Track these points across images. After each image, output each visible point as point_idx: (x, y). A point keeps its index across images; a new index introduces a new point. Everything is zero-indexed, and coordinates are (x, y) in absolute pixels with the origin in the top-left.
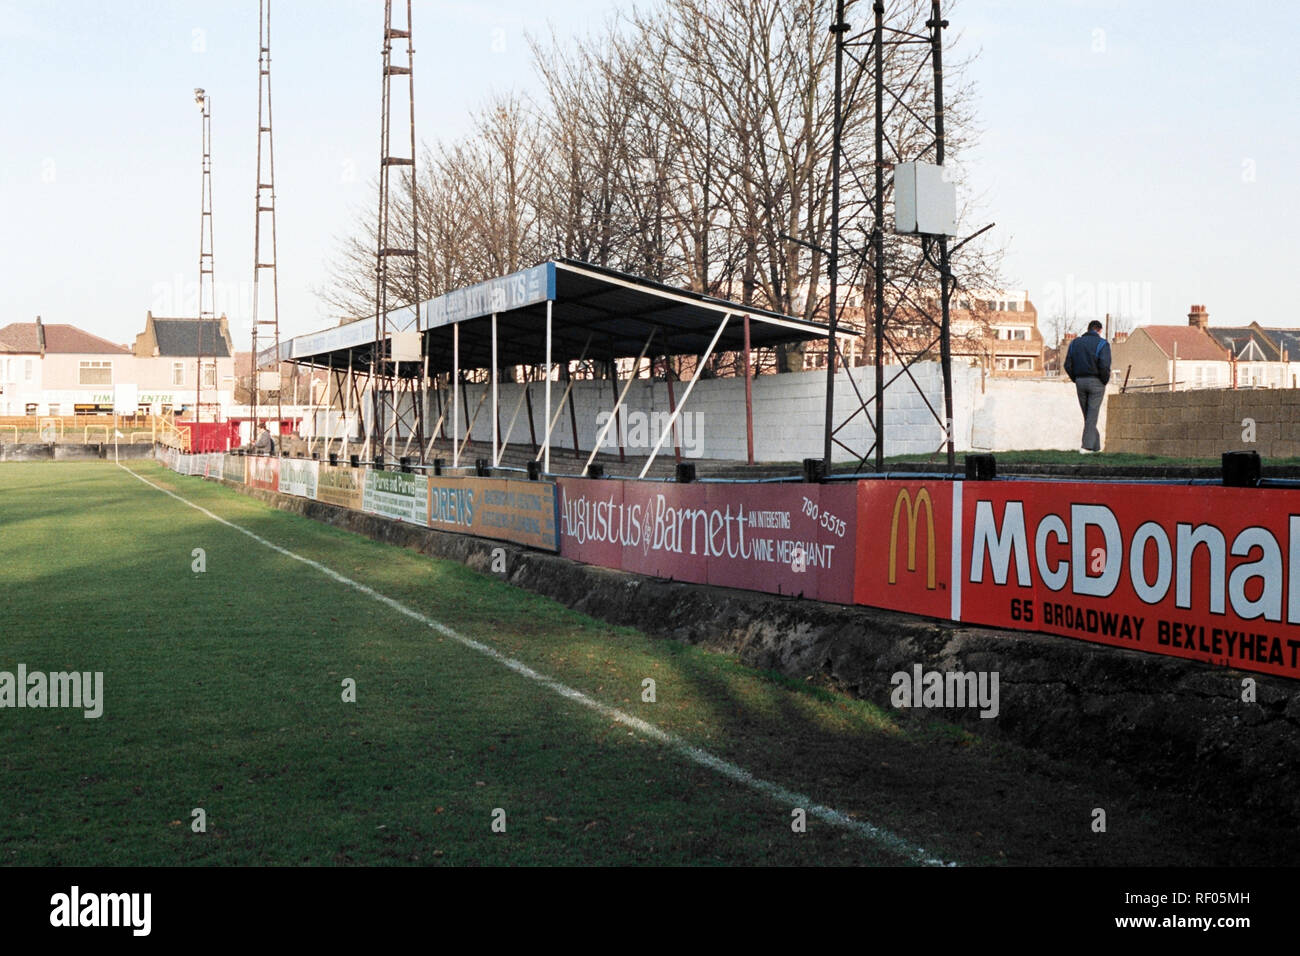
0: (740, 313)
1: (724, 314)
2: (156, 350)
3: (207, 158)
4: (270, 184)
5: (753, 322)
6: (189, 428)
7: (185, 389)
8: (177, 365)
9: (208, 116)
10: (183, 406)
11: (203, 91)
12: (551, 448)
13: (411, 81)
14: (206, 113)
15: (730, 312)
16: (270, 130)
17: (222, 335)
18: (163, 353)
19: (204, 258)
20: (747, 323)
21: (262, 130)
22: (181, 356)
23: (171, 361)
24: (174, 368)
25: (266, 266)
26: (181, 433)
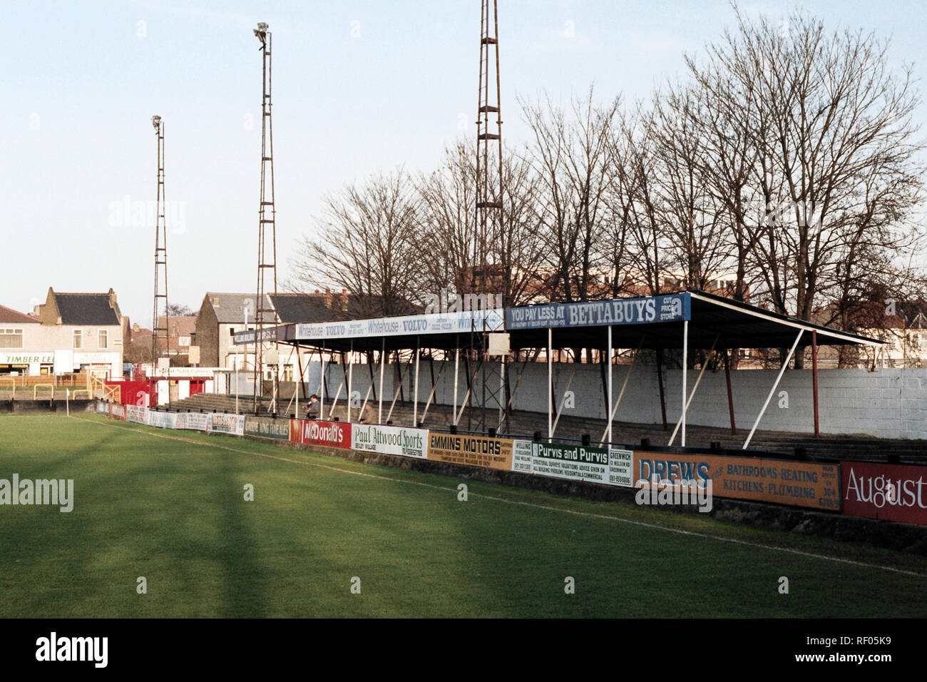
0: (810, 329)
1: (800, 330)
2: (60, 320)
3: (161, 172)
4: (272, 202)
5: (818, 334)
6: (119, 386)
7: (83, 351)
8: (77, 332)
9: (162, 138)
10: (81, 365)
11: (160, 118)
12: (687, 426)
13: (500, 145)
14: (161, 135)
15: (803, 328)
16: (271, 159)
17: (111, 307)
18: (66, 321)
19: (159, 251)
20: (815, 336)
21: (264, 159)
22: (80, 324)
23: (72, 329)
24: (73, 334)
25: (268, 266)
26: (113, 391)
